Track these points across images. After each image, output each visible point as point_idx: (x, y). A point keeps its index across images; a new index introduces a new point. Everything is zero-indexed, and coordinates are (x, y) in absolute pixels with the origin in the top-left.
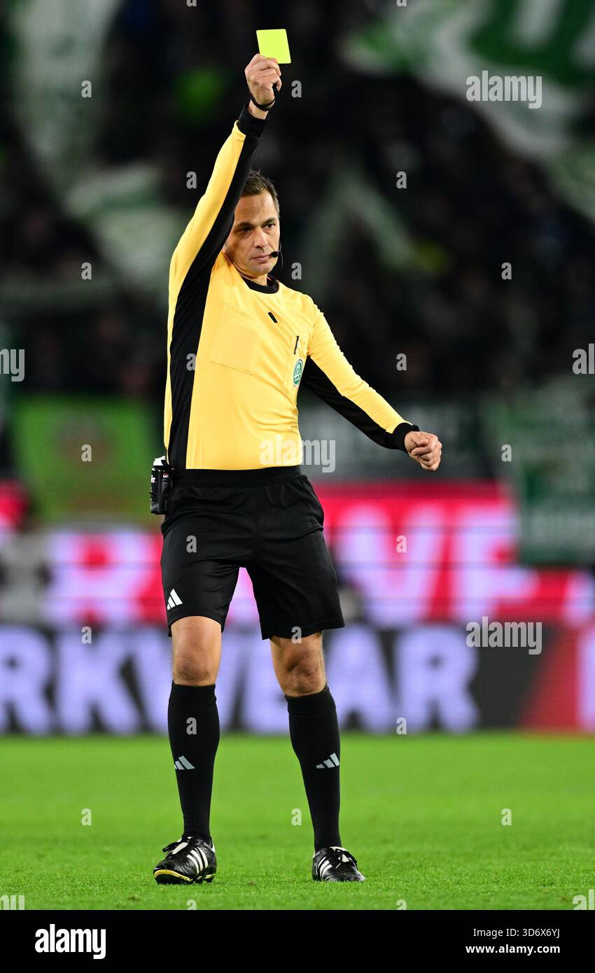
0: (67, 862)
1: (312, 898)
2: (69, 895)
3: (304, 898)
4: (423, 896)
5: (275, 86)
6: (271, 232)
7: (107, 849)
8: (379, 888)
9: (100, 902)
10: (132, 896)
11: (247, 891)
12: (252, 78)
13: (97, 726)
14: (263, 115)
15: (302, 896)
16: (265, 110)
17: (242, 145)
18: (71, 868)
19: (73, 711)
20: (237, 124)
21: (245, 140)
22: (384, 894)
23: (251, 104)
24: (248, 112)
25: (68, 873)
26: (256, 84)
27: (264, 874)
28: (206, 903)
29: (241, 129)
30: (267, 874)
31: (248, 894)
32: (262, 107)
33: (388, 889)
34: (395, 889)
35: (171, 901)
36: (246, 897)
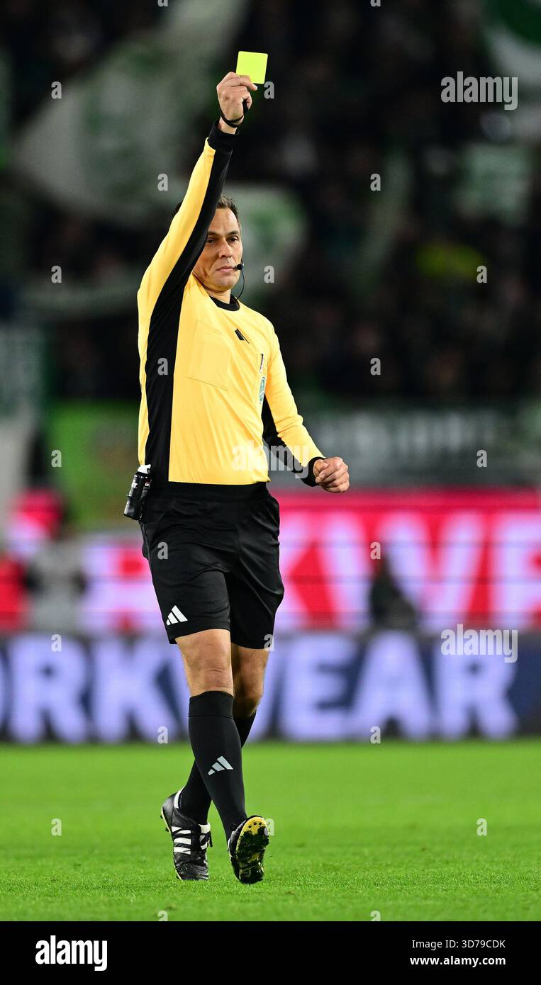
0: (103, 870)
1: (351, 907)
2: (105, 904)
3: (342, 907)
4: (462, 905)
5: (245, 102)
6: (235, 246)
7: (144, 858)
8: (417, 896)
9: (137, 911)
10: (169, 906)
11: (285, 900)
12: (224, 93)
13: (134, 735)
14: (233, 131)
15: (340, 904)
16: (234, 126)
17: (212, 160)
18: (107, 877)
19: (110, 720)
20: (208, 140)
21: (215, 156)
22: (424, 903)
23: (221, 121)
24: (218, 128)
25: (105, 882)
26: (227, 98)
27: (302, 883)
28: (244, 912)
29: (211, 145)
30: (305, 883)
31: (285, 904)
32: (230, 123)
33: (426, 898)
34: (434, 897)
35: (209, 911)
36: (284, 906)
